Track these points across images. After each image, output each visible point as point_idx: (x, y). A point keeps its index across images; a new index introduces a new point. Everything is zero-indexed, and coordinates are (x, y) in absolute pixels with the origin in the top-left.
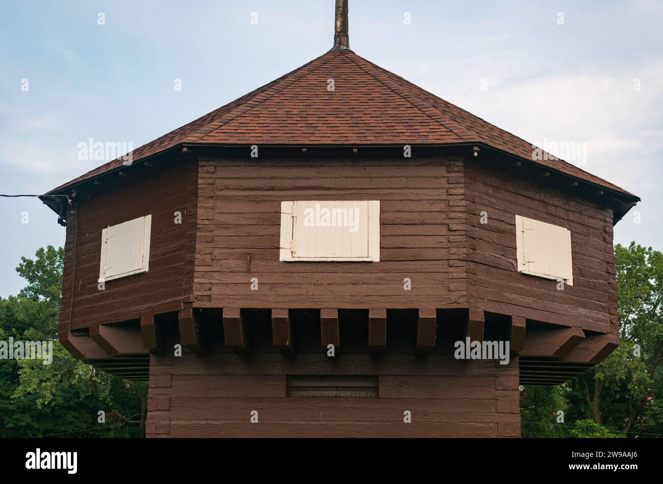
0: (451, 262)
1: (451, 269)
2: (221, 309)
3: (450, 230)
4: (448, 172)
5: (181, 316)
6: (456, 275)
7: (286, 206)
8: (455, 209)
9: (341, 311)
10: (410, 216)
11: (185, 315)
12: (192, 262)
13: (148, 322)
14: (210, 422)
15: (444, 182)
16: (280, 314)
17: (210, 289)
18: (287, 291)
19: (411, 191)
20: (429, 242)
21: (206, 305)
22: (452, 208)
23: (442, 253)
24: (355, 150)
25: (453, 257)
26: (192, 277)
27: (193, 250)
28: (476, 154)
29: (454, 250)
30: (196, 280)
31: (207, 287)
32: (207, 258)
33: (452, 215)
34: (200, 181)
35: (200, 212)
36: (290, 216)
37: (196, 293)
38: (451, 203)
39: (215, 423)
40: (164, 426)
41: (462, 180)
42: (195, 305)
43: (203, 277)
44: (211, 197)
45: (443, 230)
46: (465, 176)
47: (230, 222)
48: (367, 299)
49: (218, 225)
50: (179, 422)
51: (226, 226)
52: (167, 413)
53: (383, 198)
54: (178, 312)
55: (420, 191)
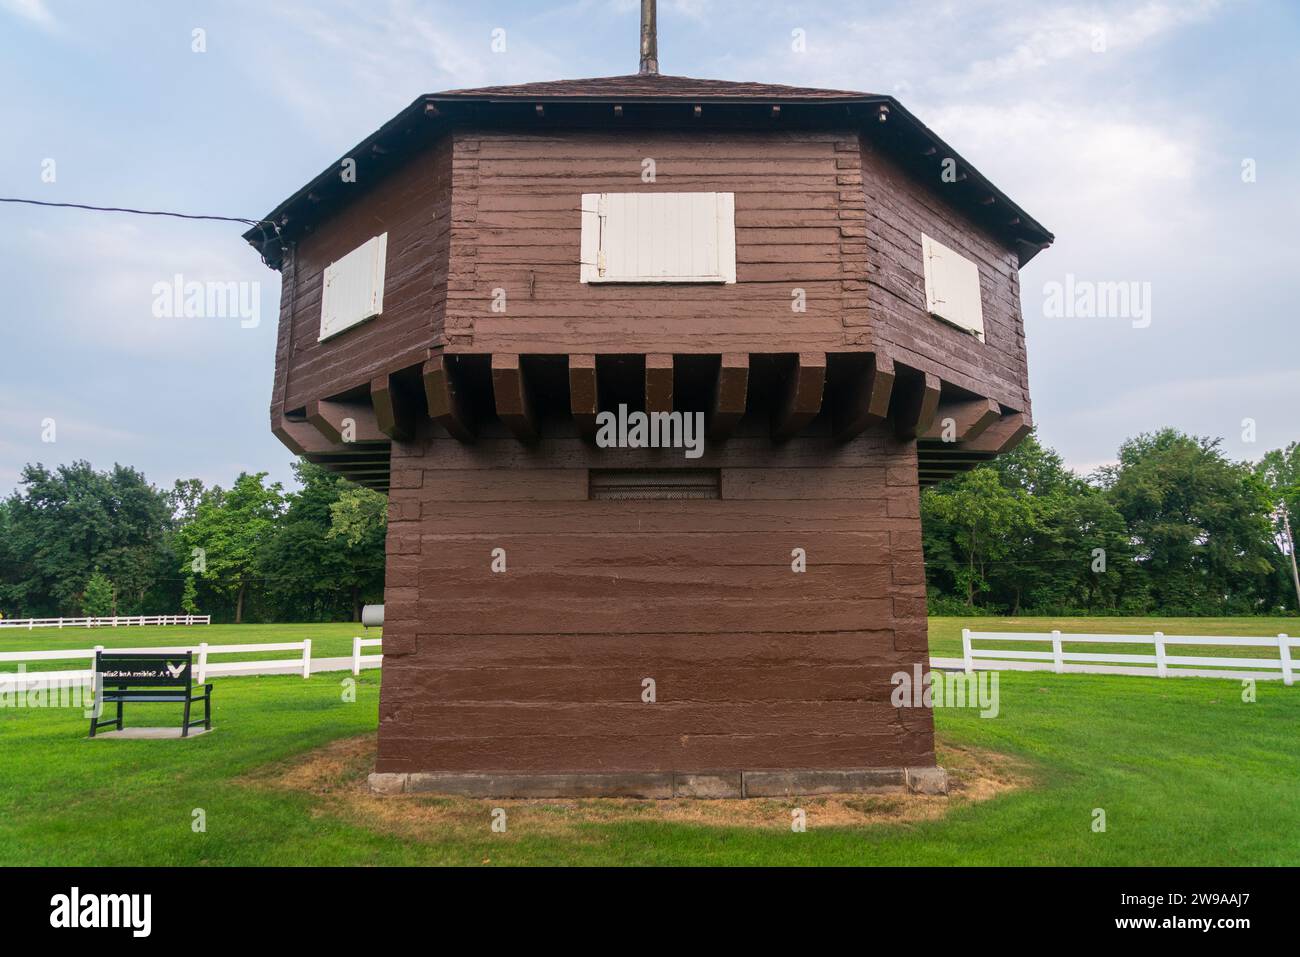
0: (847, 284)
1: (846, 295)
2: (489, 356)
3: (843, 237)
4: (837, 151)
5: (427, 370)
6: (854, 303)
7: (589, 201)
8: (849, 205)
9: (678, 359)
10: (782, 215)
11: (434, 367)
12: (443, 286)
13: (381, 386)
14: (479, 536)
15: (830, 168)
16: (581, 362)
17: (471, 326)
18: (593, 327)
19: (782, 178)
20: (810, 254)
21: (466, 349)
22: (845, 204)
23: (832, 271)
24: (698, 109)
25: (847, 276)
26: (444, 309)
27: (444, 268)
28: (884, 117)
29: (850, 266)
30: (449, 312)
31: (467, 323)
32: (467, 279)
33: (845, 214)
34: (456, 164)
35: (455, 210)
36: (596, 215)
37: (450, 332)
38: (843, 197)
39: (486, 537)
40: (411, 544)
41: (858, 164)
42: (448, 350)
43: (460, 307)
44: (473, 187)
45: (833, 237)
46: (861, 158)
47: (503, 224)
48: (717, 338)
49: (484, 229)
50: (434, 537)
51: (497, 231)
52: (416, 524)
53: (739, 189)
54: (423, 364)
55: (795, 179)
